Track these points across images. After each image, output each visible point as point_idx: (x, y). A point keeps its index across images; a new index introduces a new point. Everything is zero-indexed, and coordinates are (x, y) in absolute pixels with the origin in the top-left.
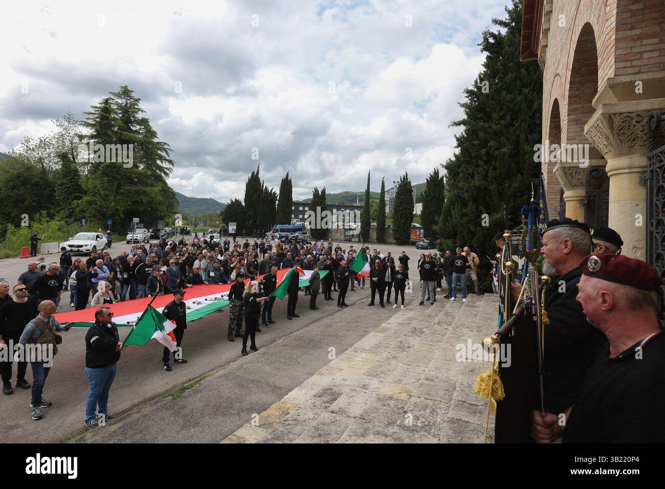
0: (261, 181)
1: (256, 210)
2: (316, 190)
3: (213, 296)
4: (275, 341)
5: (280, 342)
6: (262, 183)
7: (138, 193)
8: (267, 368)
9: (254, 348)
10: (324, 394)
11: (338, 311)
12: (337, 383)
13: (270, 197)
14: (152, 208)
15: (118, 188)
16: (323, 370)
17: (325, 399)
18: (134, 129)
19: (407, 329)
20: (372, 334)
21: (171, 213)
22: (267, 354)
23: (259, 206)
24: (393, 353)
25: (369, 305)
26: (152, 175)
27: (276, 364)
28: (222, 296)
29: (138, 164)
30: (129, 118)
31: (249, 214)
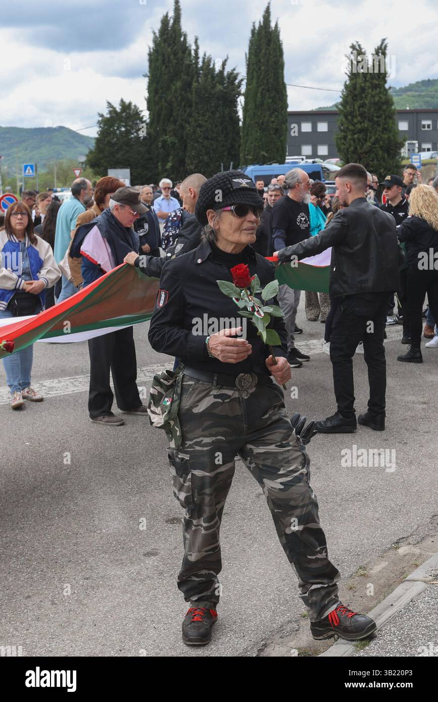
1: (182, 127)
2: (357, 51)
6: (193, 47)
13: (219, 87)
23: (190, 115)
31: (164, 142)
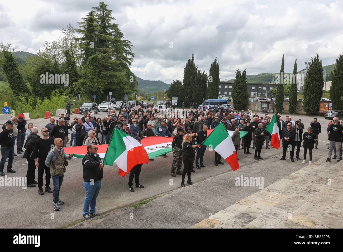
0: (196, 66)
1: (192, 88)
2: (238, 72)
3: (161, 145)
4: (205, 179)
5: (209, 180)
6: (196, 67)
7: (111, 76)
8: (199, 196)
9: (190, 182)
10: (242, 217)
11: (255, 162)
12: (253, 210)
13: (202, 78)
14: (121, 87)
15: (100, 73)
16: (242, 201)
17: (243, 220)
18: (108, 32)
19: (314, 178)
20: (283, 180)
21: (133, 90)
22: (199, 187)
23: (194, 85)
24: (301, 194)
25: (281, 159)
26: (120, 64)
27: (206, 194)
28: (168, 145)
29: (111, 57)
30: (105, 24)
31: (187, 91)
